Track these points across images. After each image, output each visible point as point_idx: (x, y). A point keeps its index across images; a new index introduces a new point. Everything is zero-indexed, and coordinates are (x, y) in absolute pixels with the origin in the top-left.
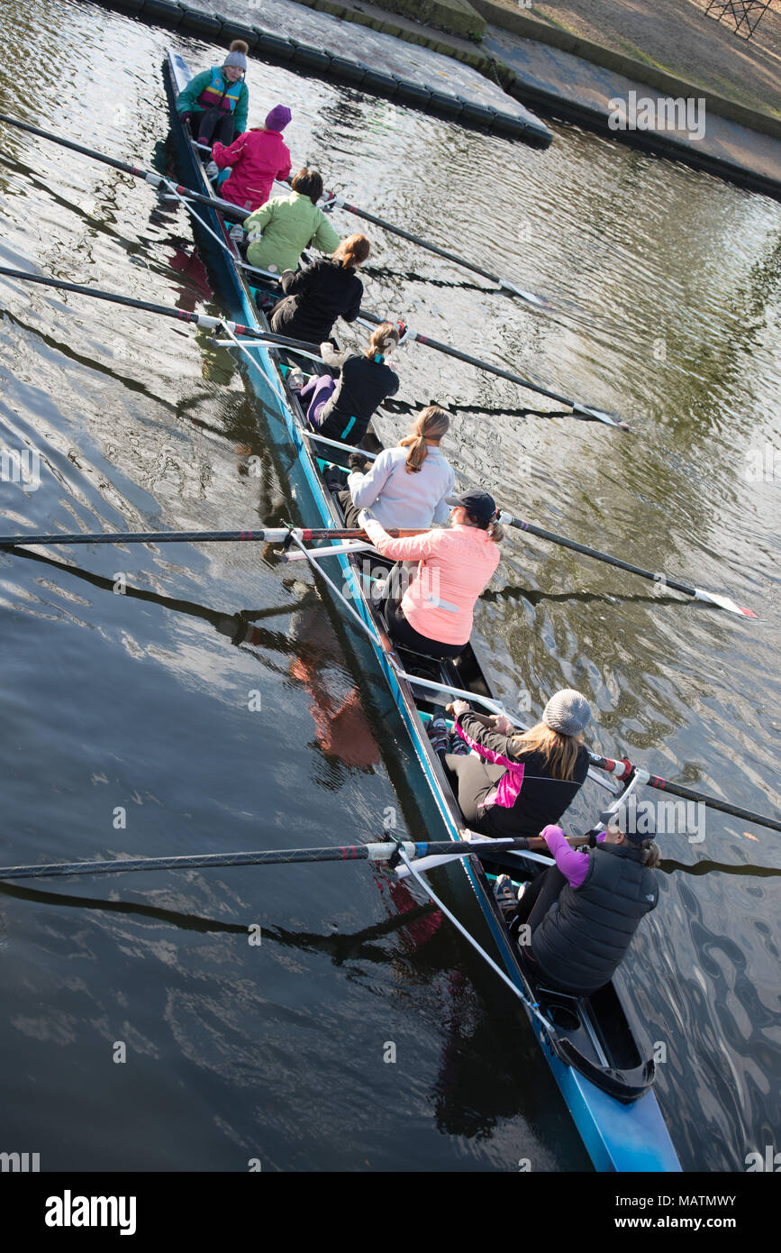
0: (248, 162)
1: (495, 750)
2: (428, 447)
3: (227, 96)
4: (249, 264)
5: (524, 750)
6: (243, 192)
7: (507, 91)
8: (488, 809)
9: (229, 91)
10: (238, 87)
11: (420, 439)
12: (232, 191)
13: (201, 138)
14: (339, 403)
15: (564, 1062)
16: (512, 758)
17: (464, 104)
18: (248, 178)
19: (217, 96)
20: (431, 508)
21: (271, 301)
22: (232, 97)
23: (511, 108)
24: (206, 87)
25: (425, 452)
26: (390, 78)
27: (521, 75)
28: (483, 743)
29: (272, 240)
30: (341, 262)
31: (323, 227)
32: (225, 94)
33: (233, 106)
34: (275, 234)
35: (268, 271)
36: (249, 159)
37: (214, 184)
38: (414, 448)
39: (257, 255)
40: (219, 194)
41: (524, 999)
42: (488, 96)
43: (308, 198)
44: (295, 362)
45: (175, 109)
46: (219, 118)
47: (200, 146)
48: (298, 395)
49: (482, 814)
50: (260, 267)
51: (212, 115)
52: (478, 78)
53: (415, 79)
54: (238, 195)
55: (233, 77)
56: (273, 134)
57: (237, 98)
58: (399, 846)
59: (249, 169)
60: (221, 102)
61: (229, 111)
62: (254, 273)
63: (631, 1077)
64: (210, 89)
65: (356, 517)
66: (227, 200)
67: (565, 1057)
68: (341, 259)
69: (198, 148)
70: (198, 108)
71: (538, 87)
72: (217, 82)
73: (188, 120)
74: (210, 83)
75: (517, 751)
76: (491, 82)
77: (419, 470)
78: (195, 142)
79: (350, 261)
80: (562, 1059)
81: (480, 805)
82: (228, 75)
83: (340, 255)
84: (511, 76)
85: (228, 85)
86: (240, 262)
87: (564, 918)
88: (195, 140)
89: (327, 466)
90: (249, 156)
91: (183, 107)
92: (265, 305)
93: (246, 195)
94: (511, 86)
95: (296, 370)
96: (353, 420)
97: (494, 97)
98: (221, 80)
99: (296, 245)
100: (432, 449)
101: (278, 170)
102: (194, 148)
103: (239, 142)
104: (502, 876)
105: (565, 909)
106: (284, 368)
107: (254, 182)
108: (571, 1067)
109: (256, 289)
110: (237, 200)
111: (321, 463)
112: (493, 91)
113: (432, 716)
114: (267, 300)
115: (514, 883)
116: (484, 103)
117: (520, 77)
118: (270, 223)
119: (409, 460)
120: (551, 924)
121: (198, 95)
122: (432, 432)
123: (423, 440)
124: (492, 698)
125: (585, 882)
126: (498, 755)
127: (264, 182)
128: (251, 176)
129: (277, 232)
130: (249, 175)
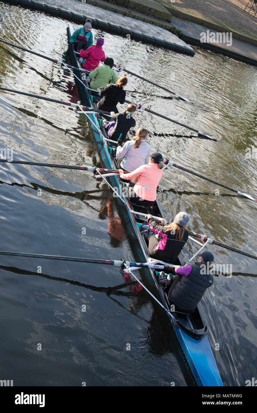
0: (91, 56)
1: (158, 230)
2: (141, 140)
3: (86, 37)
4: (91, 88)
5: (167, 230)
6: (89, 66)
7: (180, 38)
8: (156, 251)
9: (86, 35)
10: (89, 34)
11: (139, 137)
12: (86, 66)
13: (78, 51)
14: (116, 129)
15: (177, 328)
16: (163, 233)
17: (166, 42)
18: (91, 61)
19: (82, 37)
20: (143, 159)
21: (98, 100)
22: (87, 37)
23: (181, 43)
24: (78, 34)
25: (140, 142)
26: (141, 35)
27: (184, 32)
28: (155, 228)
29: (98, 80)
30: (118, 85)
31: (114, 76)
32: (85, 36)
33: (88, 40)
34: (99, 78)
35: (97, 90)
36: (91, 55)
37: (81, 64)
38: (137, 140)
39: (93, 85)
40: (82, 68)
41: (165, 309)
42: (173, 39)
43: (109, 66)
44: (104, 117)
45: (69, 42)
46: (84, 44)
47: (77, 53)
48: (105, 128)
49: (155, 253)
50: (94, 89)
51: (81, 43)
52: (170, 34)
53: (149, 35)
54: (88, 67)
55: (87, 30)
56: (99, 47)
57: (89, 37)
58: (125, 262)
59: (92, 58)
60: (84, 38)
61: (86, 41)
62: (92, 91)
63: (200, 332)
64: (80, 35)
65: (120, 164)
66: (85, 69)
67: (177, 326)
68: (118, 84)
69: (76, 53)
70: (77, 41)
71: (190, 36)
72: (82, 32)
73: (73, 45)
74: (80, 33)
75: (165, 230)
76: (175, 35)
77: (139, 147)
78: (75, 52)
79: (122, 85)
80: (176, 326)
81: (154, 250)
82: (85, 30)
83: (118, 83)
84: (181, 33)
85: (86, 33)
86: (87, 88)
87: (182, 285)
88: (75, 51)
89: (113, 149)
90: (91, 54)
91: (72, 41)
92: (96, 101)
93: (91, 67)
94: (181, 36)
95: (104, 120)
96: (121, 134)
97: (175, 40)
98: (83, 32)
99: (106, 81)
100: (143, 140)
101: (101, 58)
102: (75, 53)
103: (88, 50)
104: (162, 272)
105: (182, 282)
106: (101, 120)
107: (93, 63)
108: (179, 329)
109: (93, 96)
110: (88, 69)
111: (111, 148)
112: (175, 38)
113: (142, 224)
114: (96, 99)
115: (166, 274)
116: (172, 42)
117: (184, 33)
118: (97, 74)
119: (135, 144)
120: (178, 288)
121: (76, 37)
122: (142, 135)
123: (139, 138)
124: (162, 218)
125: (190, 274)
126: (159, 232)
127: (96, 63)
128: (92, 61)
129: (99, 77)
130: (92, 60)
